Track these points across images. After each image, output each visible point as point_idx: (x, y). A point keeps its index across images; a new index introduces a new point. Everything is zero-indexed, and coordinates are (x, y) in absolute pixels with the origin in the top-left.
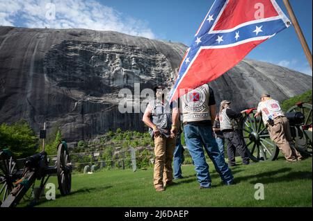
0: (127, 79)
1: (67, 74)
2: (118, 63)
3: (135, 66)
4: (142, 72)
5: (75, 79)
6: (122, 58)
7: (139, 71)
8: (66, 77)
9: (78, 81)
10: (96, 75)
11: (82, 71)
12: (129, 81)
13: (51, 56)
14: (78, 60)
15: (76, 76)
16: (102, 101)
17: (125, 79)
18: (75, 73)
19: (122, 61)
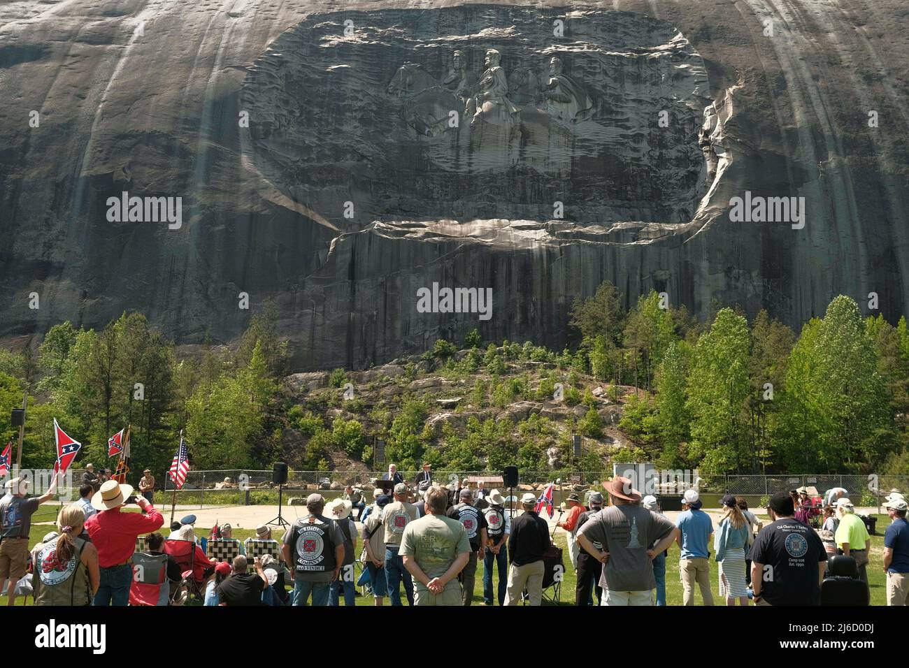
0: (524, 144)
1: (310, 140)
2: (491, 84)
3: (558, 91)
4: (583, 112)
5: (338, 152)
6: (507, 61)
7: (572, 109)
8: (308, 149)
9: (348, 162)
10: (413, 133)
11: (364, 121)
12: (530, 149)
13: (263, 78)
14: (352, 85)
15: (340, 142)
16: (420, 232)
17: (516, 144)
18: (338, 131)
19: (508, 73)
